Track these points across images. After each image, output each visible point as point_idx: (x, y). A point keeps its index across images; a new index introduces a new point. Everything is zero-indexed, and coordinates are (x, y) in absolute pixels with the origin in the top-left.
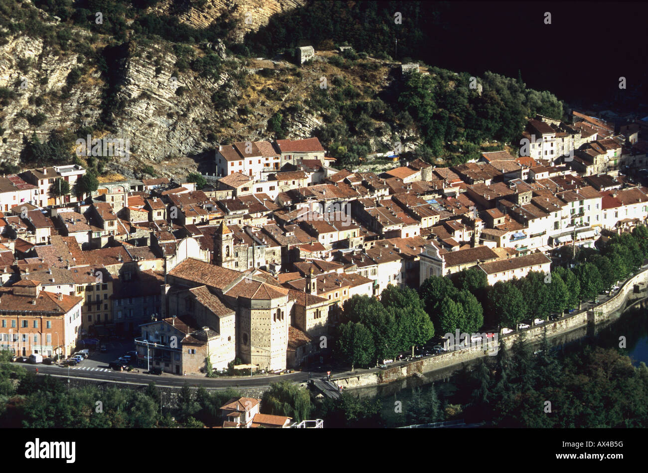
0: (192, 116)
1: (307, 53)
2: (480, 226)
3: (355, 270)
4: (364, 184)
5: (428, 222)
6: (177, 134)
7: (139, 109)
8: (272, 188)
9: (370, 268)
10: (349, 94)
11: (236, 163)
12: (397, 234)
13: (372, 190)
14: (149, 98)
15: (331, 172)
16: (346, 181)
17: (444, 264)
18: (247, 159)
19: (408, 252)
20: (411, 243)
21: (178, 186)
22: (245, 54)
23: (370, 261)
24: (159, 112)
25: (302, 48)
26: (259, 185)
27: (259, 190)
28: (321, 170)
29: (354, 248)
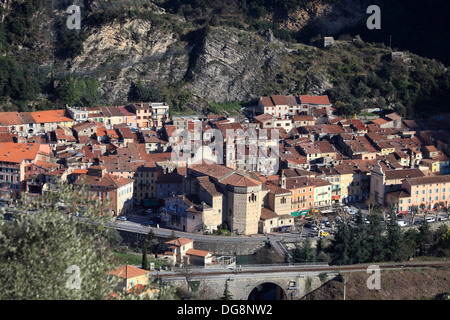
0: (246, 77)
1: (329, 40)
2: (419, 156)
3: (324, 177)
4: (351, 126)
5: (385, 152)
6: (235, 88)
7: (210, 70)
8: (287, 125)
9: (335, 177)
10: (354, 69)
11: (270, 108)
12: (360, 157)
13: (355, 130)
14: (218, 63)
15: (331, 117)
16: (340, 124)
17: (384, 177)
18: (277, 107)
19: (364, 169)
20: (368, 163)
21: (224, 119)
22: (287, 40)
23: (336, 172)
24: (224, 73)
25: (326, 38)
26: (279, 122)
27: (278, 125)
28: (326, 116)
29: (326, 163)
